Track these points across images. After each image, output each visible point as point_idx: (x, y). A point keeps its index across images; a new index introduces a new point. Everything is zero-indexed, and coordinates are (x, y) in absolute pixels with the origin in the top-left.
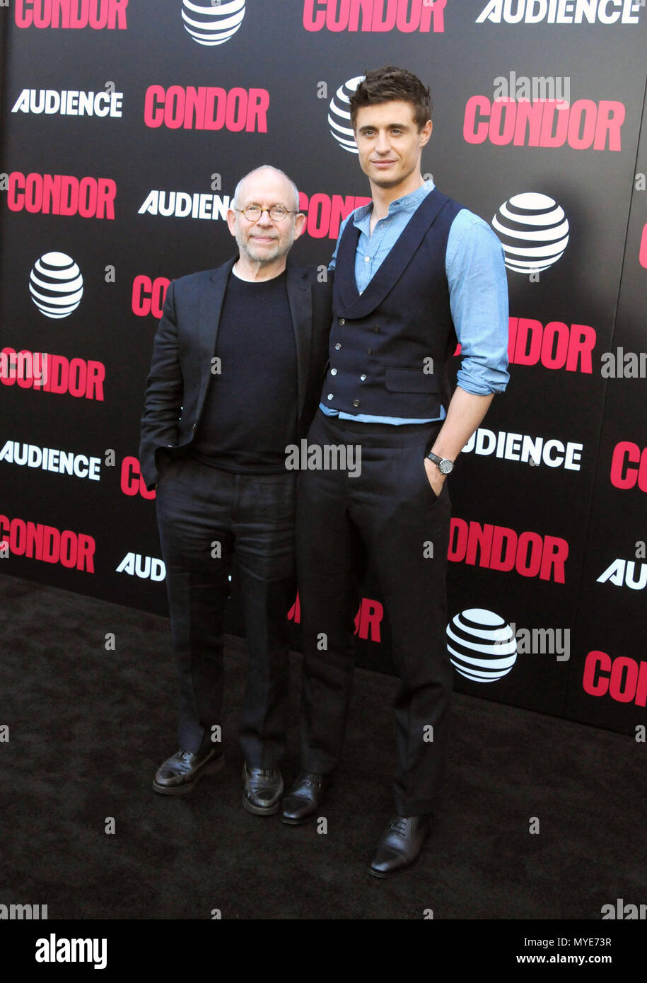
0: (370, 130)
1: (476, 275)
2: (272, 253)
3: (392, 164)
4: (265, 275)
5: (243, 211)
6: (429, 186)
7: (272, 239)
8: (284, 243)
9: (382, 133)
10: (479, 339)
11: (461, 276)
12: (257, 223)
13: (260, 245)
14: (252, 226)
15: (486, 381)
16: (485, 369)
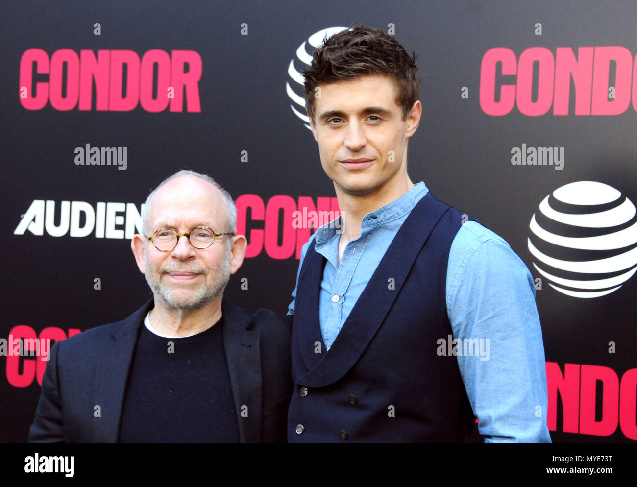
1: (491, 314)
7: (194, 275)
10: (502, 410)
12: (172, 254)
14: (165, 258)
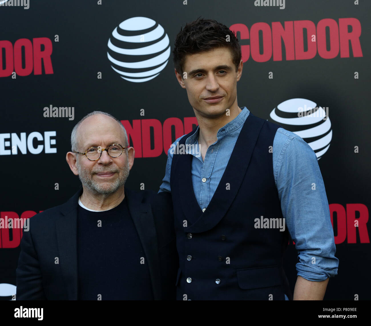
0: (200, 74)
1: (300, 181)
2: (114, 185)
3: (221, 99)
4: (109, 205)
6: (245, 113)
7: (112, 173)
8: (123, 175)
9: (211, 75)
10: (311, 234)
11: (289, 184)
13: (105, 181)
15: (322, 268)
16: (320, 259)
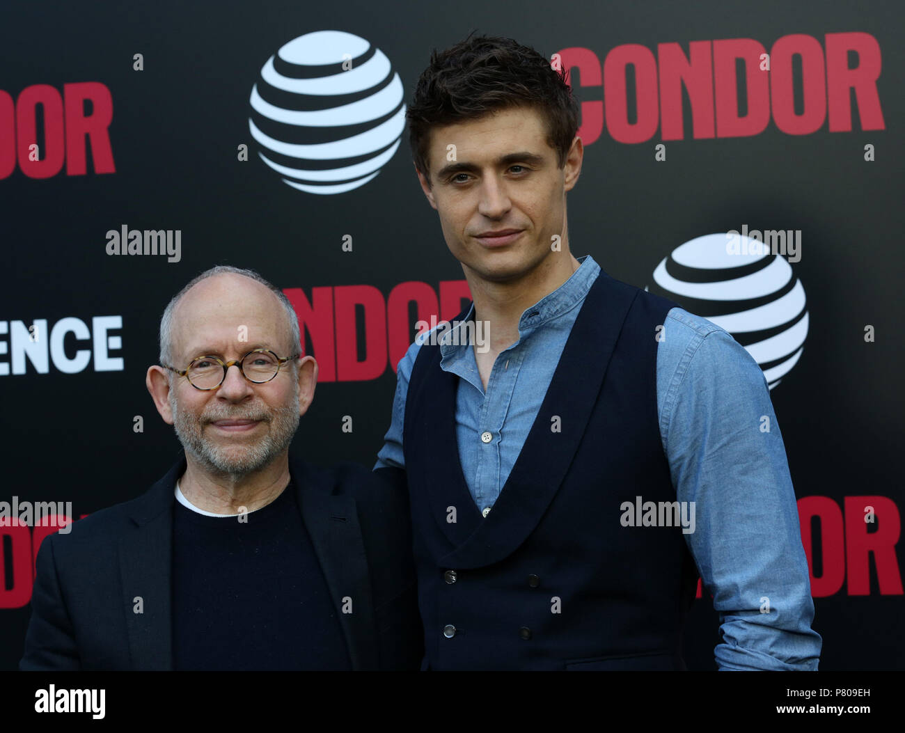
0: (465, 174)
1: (725, 440)
2: (258, 451)
3: (517, 236)
4: (249, 499)
5: (184, 373)
6: (589, 270)
7: (253, 422)
8: (280, 428)
9: (490, 176)
10: (751, 573)
11: (696, 446)
12: (219, 393)
13: (232, 439)
14: (207, 401)
16: (775, 634)
